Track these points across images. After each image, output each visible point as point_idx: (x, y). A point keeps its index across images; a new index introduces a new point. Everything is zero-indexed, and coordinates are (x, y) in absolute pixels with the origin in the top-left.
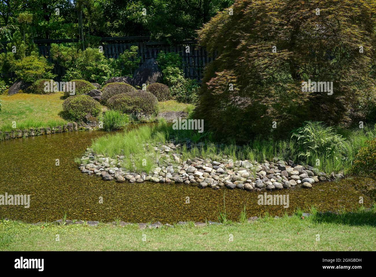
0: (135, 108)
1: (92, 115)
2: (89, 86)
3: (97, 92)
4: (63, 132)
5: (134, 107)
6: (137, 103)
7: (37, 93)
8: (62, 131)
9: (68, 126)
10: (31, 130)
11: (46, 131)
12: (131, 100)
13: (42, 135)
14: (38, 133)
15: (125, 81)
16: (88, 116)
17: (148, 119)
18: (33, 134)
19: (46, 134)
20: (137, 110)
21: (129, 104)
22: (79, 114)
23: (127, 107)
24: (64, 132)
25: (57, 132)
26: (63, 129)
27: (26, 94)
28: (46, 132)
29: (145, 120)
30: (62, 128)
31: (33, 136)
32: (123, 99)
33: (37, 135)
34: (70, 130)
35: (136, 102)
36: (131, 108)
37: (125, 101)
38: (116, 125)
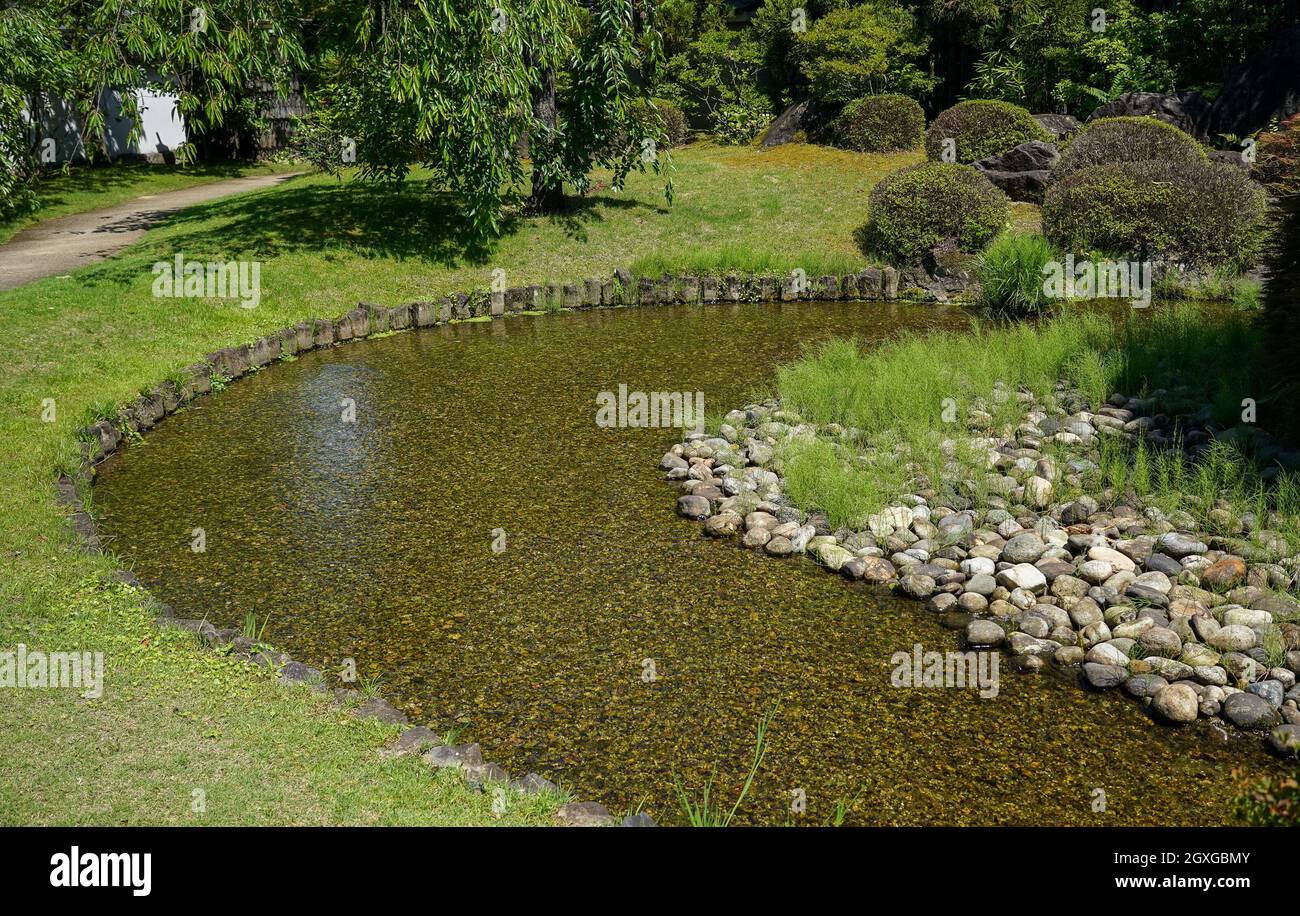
0: (1146, 229)
1: (960, 246)
2: (1020, 128)
3: (1042, 152)
4: (840, 299)
5: (1138, 228)
6: (1155, 210)
7: (846, 145)
8: (837, 296)
9: (863, 279)
10: (731, 281)
11: (781, 289)
12: (1133, 196)
13: (767, 301)
14: (751, 295)
15: (1176, 110)
16: (943, 248)
17: (1195, 282)
18: (736, 296)
19: (779, 299)
20: (1152, 240)
21: (1121, 209)
22: (908, 237)
23: (1110, 224)
24: (844, 298)
25: (820, 299)
26: (843, 287)
27: (814, 148)
28: (780, 293)
29: (1182, 284)
30: (839, 283)
31: (734, 302)
32: (1101, 188)
33: (746, 301)
34: (868, 295)
35: (1150, 206)
36: (1125, 229)
37: (1106, 199)
38: (1021, 296)
